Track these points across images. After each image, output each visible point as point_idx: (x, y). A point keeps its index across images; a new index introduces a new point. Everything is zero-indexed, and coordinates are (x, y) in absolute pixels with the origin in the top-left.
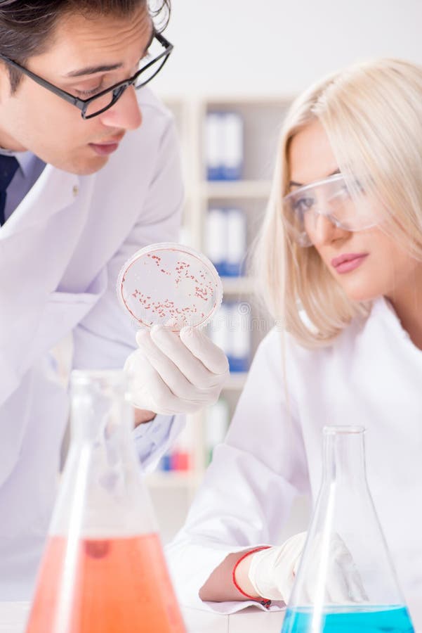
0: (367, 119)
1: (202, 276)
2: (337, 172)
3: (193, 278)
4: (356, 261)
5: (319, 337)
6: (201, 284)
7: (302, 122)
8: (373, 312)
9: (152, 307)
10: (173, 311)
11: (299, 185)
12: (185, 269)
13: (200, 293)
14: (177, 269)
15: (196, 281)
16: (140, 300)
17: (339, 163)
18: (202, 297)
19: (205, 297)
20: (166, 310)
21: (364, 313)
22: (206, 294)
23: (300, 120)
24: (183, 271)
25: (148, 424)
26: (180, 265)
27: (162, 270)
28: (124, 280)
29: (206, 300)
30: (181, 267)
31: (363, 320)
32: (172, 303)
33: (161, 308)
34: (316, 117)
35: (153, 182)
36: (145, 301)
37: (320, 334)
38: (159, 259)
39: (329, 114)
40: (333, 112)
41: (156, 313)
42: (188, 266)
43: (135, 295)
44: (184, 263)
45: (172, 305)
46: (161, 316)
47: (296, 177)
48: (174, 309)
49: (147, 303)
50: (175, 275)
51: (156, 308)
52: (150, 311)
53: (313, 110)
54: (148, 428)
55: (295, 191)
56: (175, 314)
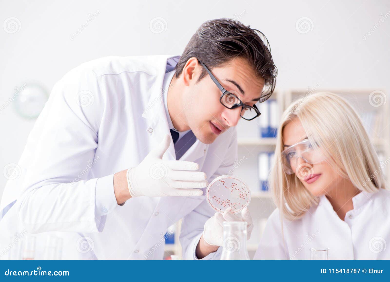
0: (318, 116)
1: (242, 189)
2: (307, 138)
3: (239, 190)
4: (316, 177)
5: (295, 215)
6: (242, 192)
7: (289, 119)
8: (320, 203)
9: (221, 203)
10: (230, 204)
11: (288, 146)
12: (235, 186)
13: (241, 196)
14: (232, 186)
15: (240, 191)
16: (216, 200)
17: (307, 135)
18: (242, 198)
19: (244, 198)
20: (227, 204)
21: (316, 204)
22: (244, 196)
23: (288, 118)
24: (235, 187)
25: (214, 253)
26: (233, 184)
27: (226, 187)
28: (209, 191)
29: (244, 199)
30: (234, 185)
31: (316, 207)
32: (230, 201)
33: (225, 203)
34: (296, 116)
35: (229, 147)
36: (218, 200)
37: (295, 214)
38: (224, 182)
39: (301, 113)
40: (303, 113)
41: (223, 205)
42: (237, 185)
43: (213, 198)
44: (235, 184)
45: (229, 202)
46: (225, 207)
47: (286, 143)
48: (230, 203)
49: (219, 201)
50: (231, 189)
51: (223, 203)
52: (220, 204)
53: (294, 113)
54: (215, 255)
55: (286, 148)
56: (231, 205)
